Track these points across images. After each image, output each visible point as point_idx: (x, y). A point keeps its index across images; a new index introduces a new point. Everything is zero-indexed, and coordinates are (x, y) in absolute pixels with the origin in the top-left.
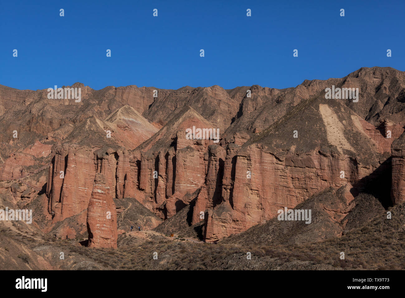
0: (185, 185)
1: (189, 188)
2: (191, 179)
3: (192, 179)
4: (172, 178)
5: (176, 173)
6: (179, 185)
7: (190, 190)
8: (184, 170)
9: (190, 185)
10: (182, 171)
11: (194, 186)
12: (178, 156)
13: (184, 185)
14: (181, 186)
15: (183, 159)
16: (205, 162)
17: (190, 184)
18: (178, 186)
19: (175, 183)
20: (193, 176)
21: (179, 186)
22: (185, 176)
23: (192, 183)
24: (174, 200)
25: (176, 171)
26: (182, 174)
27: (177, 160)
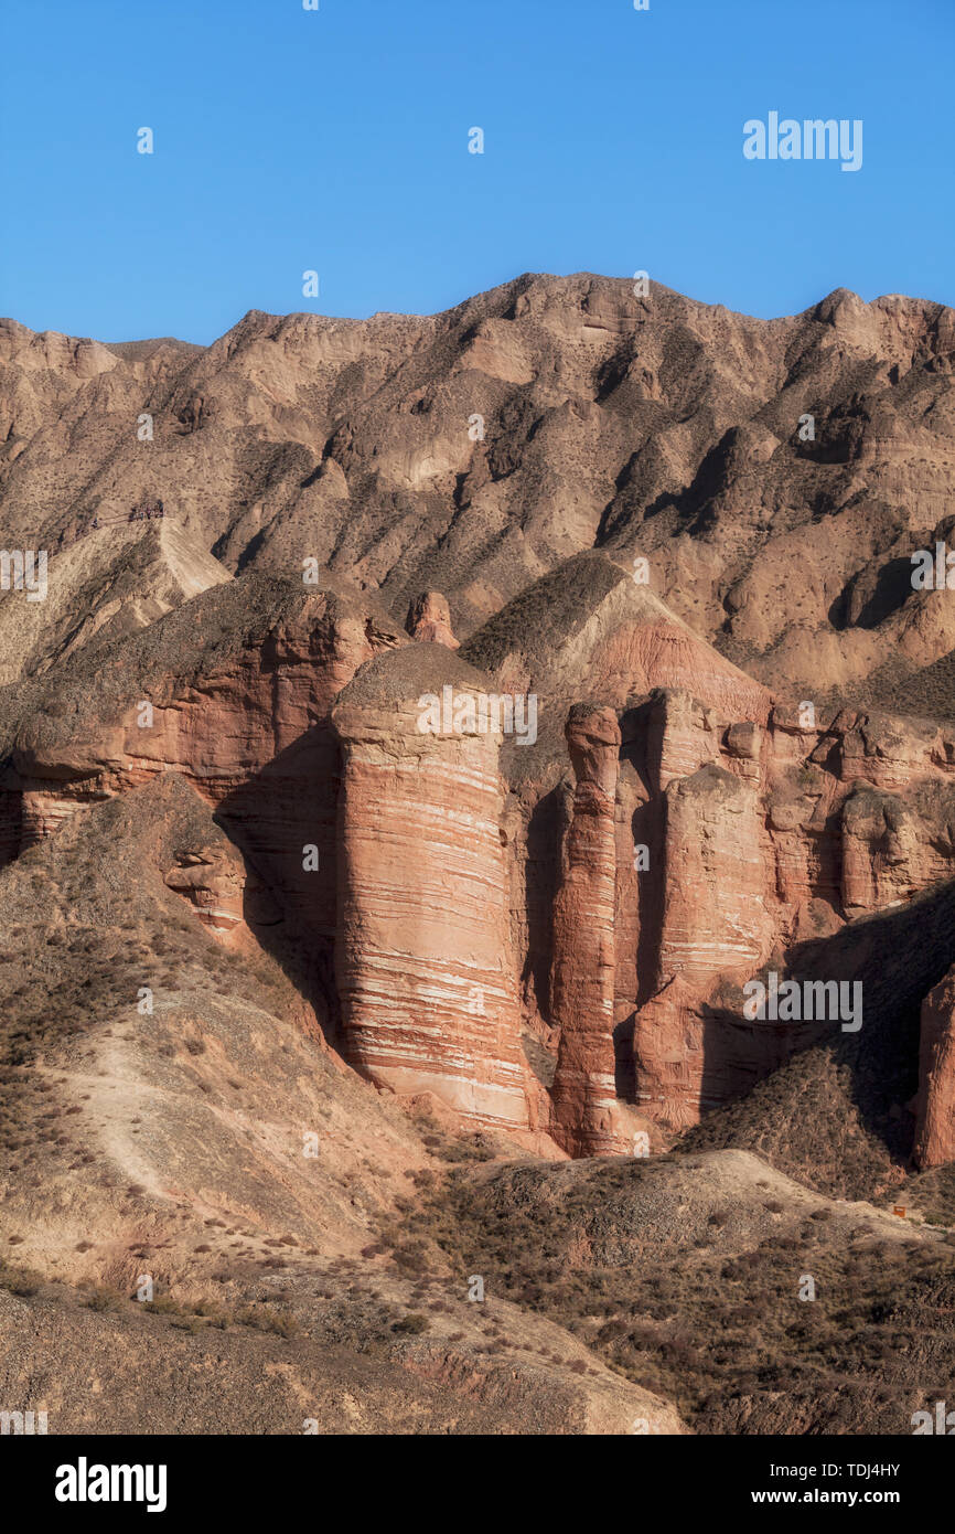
0: (711, 945)
1: (724, 961)
2: (733, 918)
3: (737, 916)
4: (635, 909)
5: (668, 889)
6: (684, 945)
7: (730, 966)
8: (704, 878)
9: (730, 946)
10: (698, 884)
11: (746, 949)
12: (677, 809)
13: (706, 945)
14: (695, 949)
15: (697, 827)
16: (773, 839)
17: (728, 942)
18: (676, 949)
19: (666, 936)
20: (741, 906)
21: (683, 950)
22: (709, 904)
23: (737, 938)
24: (669, 1014)
25: (670, 881)
26: (697, 895)
27: (670, 829)
